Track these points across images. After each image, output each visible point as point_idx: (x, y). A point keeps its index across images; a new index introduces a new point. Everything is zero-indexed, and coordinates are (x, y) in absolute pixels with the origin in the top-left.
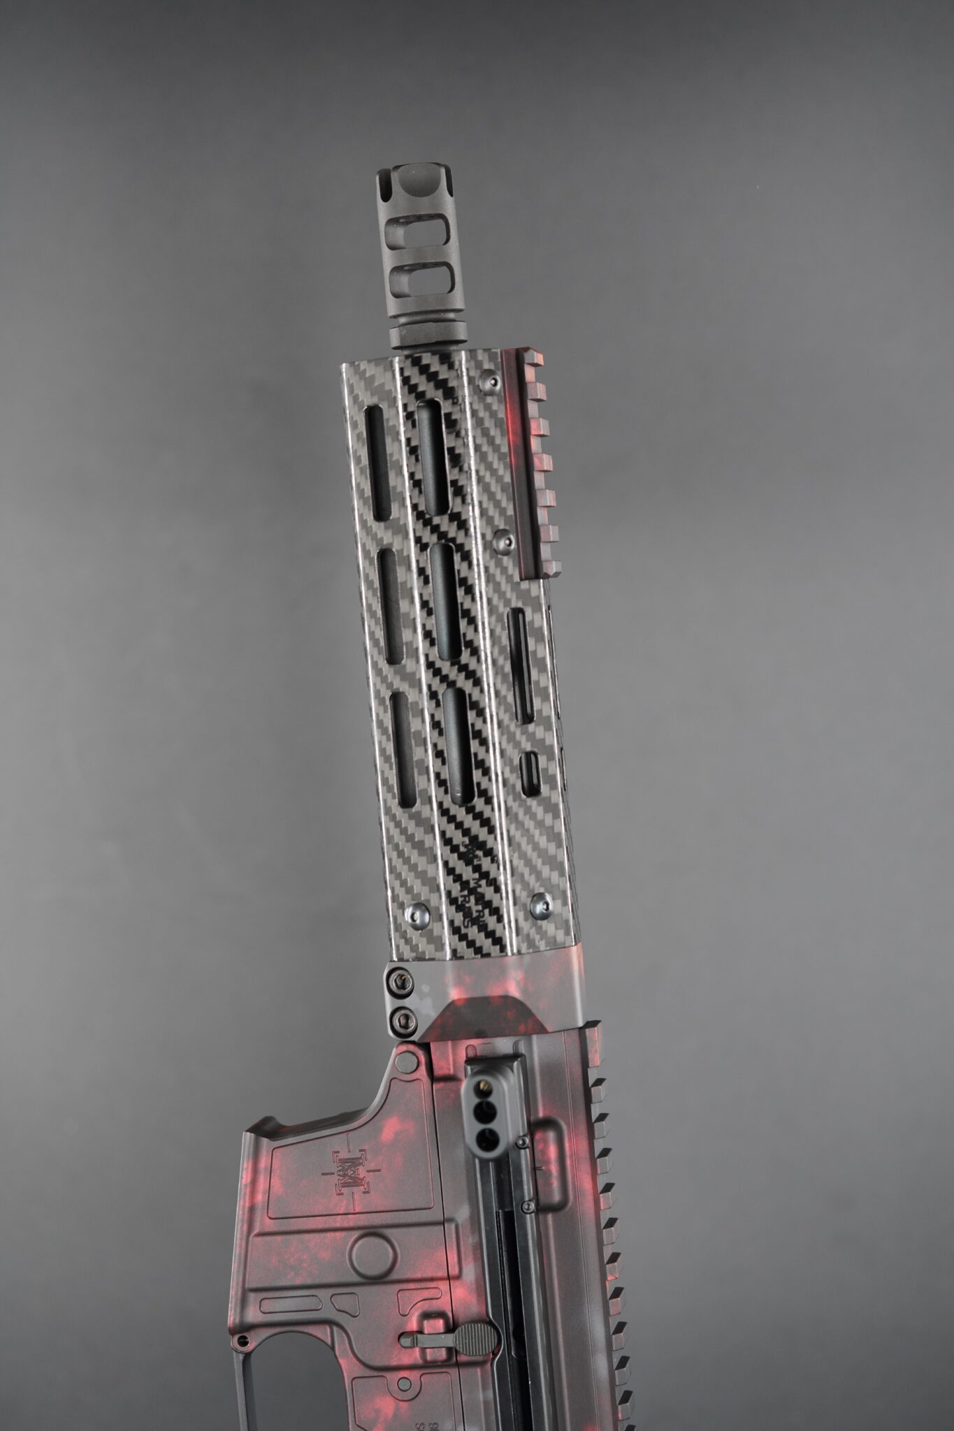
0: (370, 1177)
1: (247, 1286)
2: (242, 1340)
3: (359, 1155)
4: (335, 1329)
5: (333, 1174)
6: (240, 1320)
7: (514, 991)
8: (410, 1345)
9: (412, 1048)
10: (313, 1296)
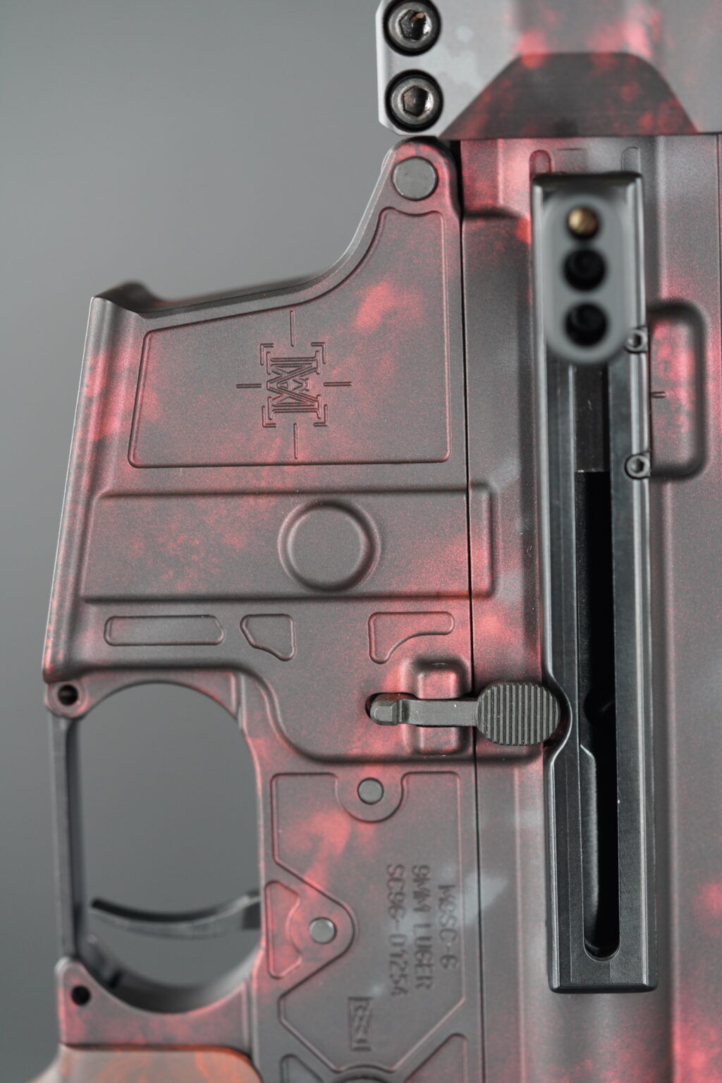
0: (328, 397)
1: (82, 592)
2: (66, 694)
3: (309, 352)
4: (243, 678)
5: (258, 386)
6: (65, 656)
7: (636, 42)
8: (391, 720)
9: (426, 151)
10: (207, 616)
